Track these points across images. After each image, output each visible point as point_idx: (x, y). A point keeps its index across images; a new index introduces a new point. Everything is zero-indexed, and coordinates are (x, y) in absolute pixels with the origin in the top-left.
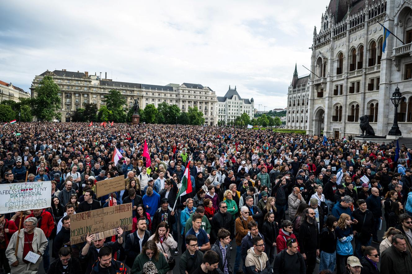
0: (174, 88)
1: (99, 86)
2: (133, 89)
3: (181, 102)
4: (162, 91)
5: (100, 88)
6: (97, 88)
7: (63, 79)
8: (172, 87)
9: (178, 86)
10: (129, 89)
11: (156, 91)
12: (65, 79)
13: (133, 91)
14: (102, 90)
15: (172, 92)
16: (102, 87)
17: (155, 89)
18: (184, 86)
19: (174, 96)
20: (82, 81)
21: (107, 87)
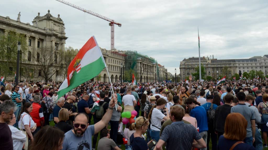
0: (258, 60)
1: (211, 63)
2: (230, 63)
3: (264, 68)
4: (249, 62)
5: (212, 64)
6: (210, 64)
7: (193, 62)
8: (256, 59)
9: (260, 57)
10: (228, 63)
11: (245, 62)
12: (194, 62)
13: (231, 64)
14: (213, 65)
15: (256, 62)
16: (213, 64)
17: (244, 61)
18: (265, 57)
19: (258, 64)
20: (203, 62)
21: (215, 63)
